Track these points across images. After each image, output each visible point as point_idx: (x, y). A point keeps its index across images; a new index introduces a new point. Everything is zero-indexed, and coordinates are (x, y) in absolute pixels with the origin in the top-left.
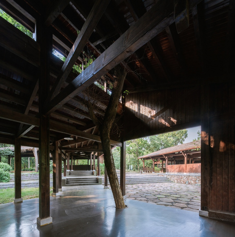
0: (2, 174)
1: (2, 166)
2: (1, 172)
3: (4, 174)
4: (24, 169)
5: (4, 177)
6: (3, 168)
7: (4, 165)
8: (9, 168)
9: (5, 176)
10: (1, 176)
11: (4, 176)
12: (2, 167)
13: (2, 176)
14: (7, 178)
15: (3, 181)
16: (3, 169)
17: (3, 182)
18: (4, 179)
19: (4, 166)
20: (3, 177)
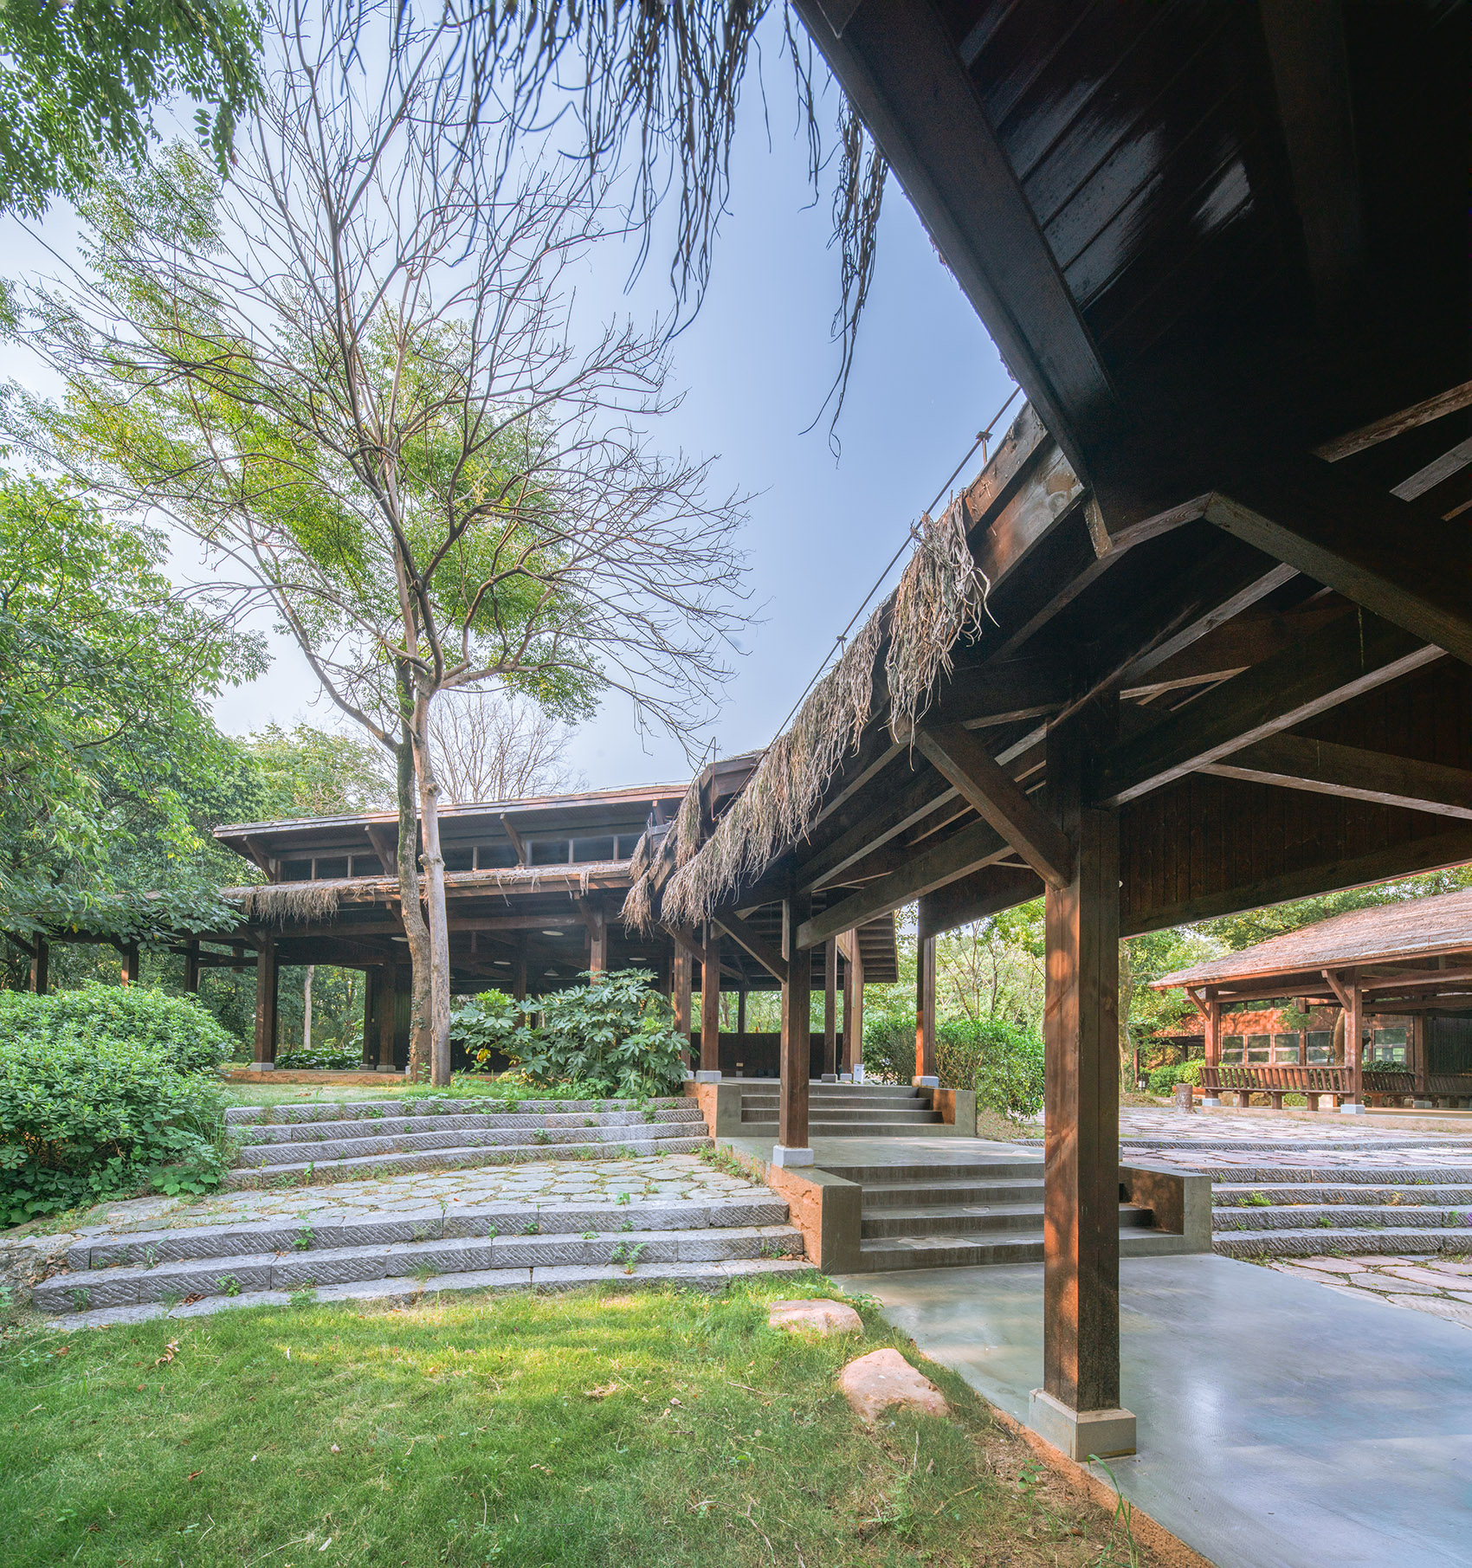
0: (151, 1100)
1: (150, 1018)
2: (146, 1082)
3: (178, 1106)
4: (288, 1058)
5: (175, 1137)
6: (162, 1037)
7: (168, 1011)
8: (212, 1044)
9: (176, 1122)
10: (147, 1127)
11: (170, 1130)
12: (151, 1025)
13: (156, 1124)
14: (207, 1151)
15: (158, 1182)
16: (159, 1053)
17: (156, 1192)
18: (170, 1157)
19: (175, 1022)
20: (158, 1138)
